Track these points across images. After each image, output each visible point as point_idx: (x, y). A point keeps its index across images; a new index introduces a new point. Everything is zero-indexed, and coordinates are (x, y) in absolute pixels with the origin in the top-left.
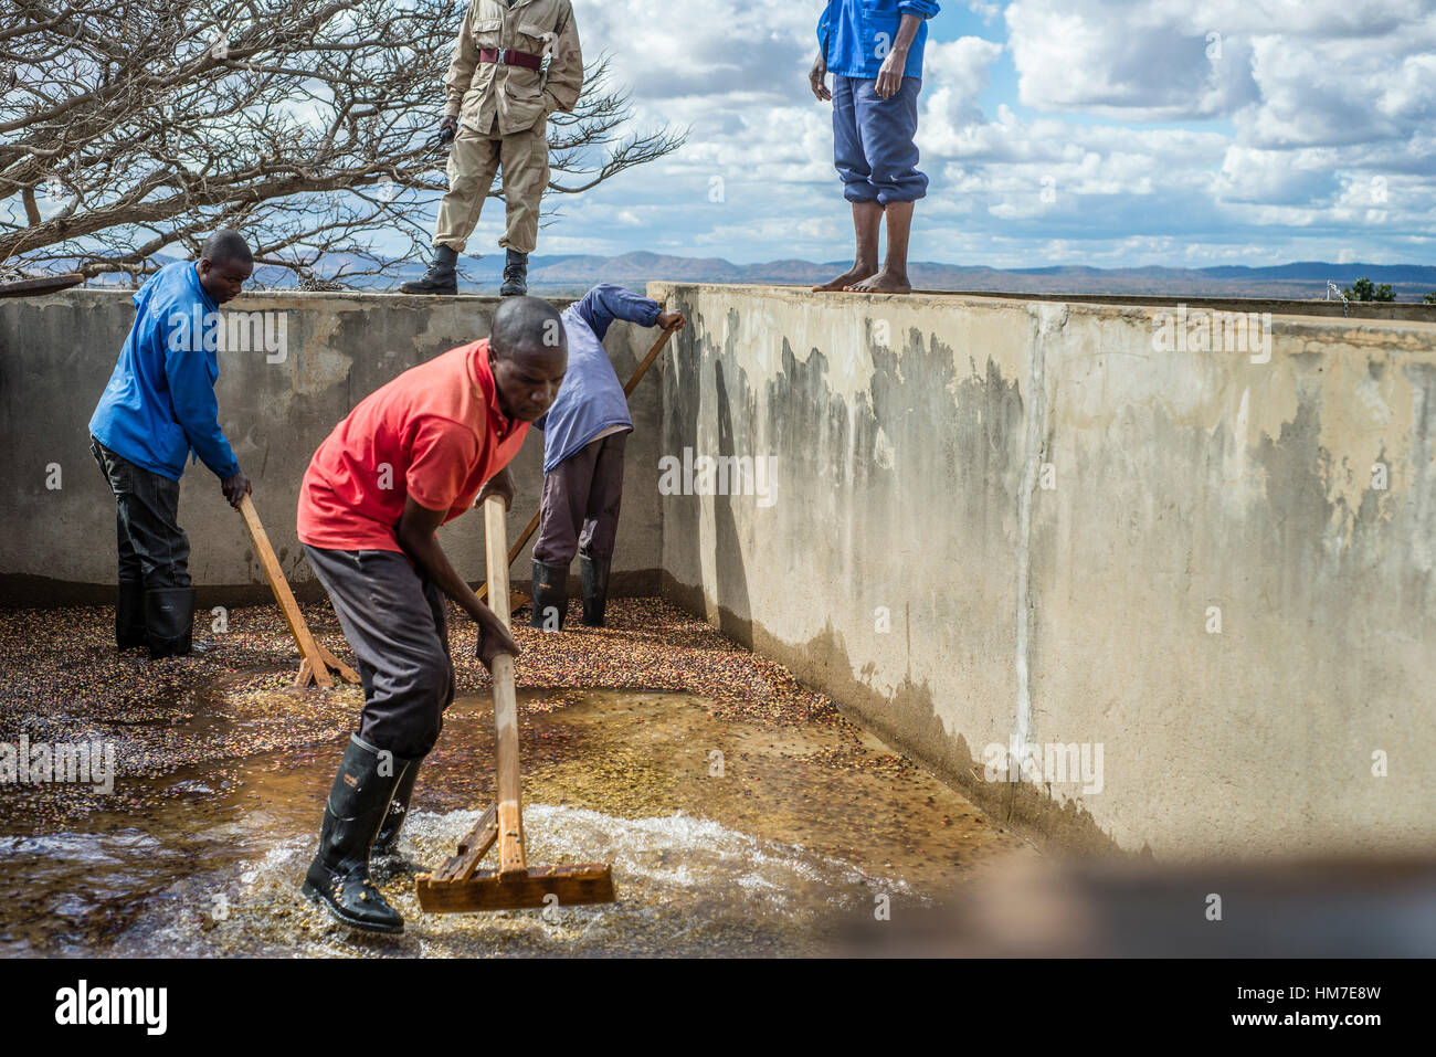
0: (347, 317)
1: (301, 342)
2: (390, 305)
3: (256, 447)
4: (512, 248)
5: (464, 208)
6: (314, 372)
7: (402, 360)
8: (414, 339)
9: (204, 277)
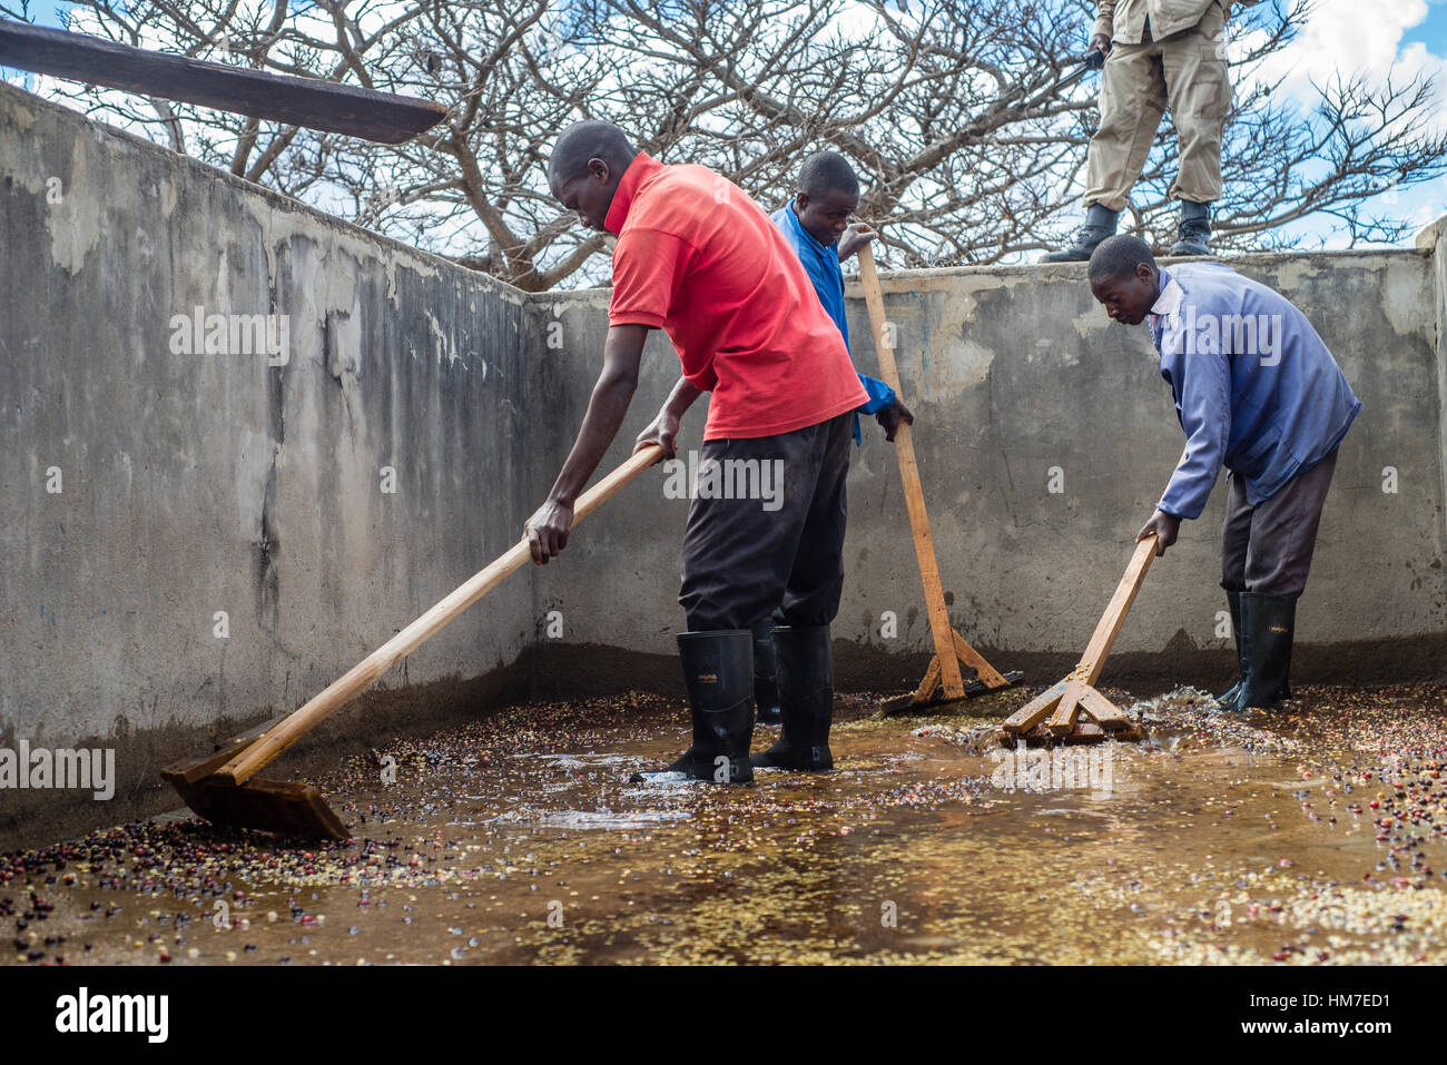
0: (984, 297)
1: (926, 334)
2: (1041, 278)
3: (871, 474)
4: (1186, 196)
5: (1119, 152)
6: (944, 372)
7: (1060, 351)
8: (1075, 321)
9: (802, 214)
